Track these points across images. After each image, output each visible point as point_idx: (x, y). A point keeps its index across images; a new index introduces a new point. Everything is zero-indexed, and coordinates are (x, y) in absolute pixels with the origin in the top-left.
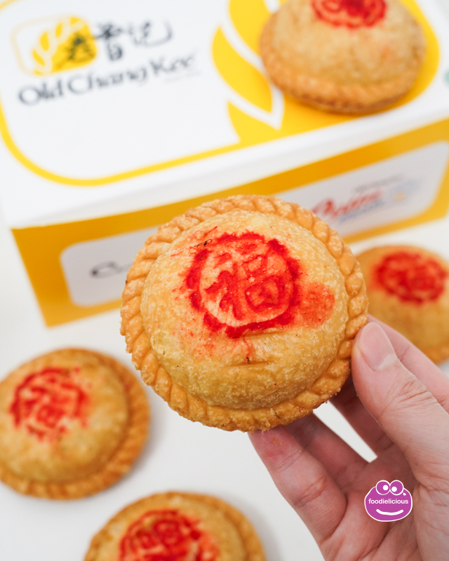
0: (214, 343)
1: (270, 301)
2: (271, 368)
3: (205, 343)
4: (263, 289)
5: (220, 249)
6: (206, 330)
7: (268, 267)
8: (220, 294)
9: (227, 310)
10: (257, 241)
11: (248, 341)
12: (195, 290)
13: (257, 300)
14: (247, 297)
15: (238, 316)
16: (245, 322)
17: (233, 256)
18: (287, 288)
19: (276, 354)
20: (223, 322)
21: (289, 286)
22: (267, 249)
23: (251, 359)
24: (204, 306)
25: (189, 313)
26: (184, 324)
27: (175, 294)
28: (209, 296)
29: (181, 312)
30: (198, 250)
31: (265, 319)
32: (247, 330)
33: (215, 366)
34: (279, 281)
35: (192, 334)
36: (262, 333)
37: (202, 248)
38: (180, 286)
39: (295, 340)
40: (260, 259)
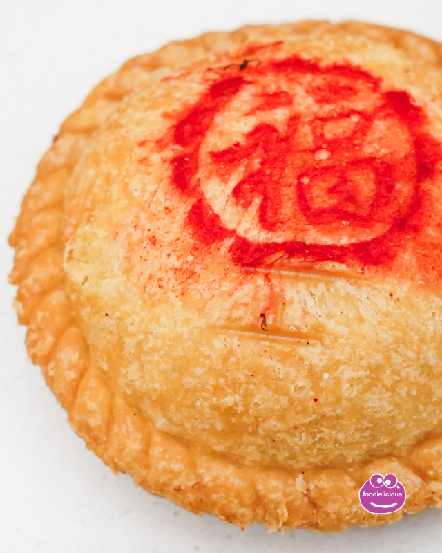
0: (198, 269)
1: (351, 208)
2: (313, 354)
3: (177, 264)
4: (344, 180)
5: (272, 82)
6: (188, 238)
7: (368, 138)
8: (242, 169)
9: (246, 206)
10: (360, 85)
11: (275, 281)
12: (188, 150)
13: (321, 198)
14: (300, 186)
15: (266, 221)
16: (279, 237)
17: (297, 100)
18: (399, 192)
19: (330, 325)
20: (231, 227)
21: (404, 189)
22: (379, 103)
23: (270, 321)
24: (198, 185)
25: (160, 196)
26: (143, 216)
27: (142, 152)
28: (215, 167)
29: (144, 190)
30: (222, 76)
31: (327, 240)
32: (279, 255)
33: (187, 321)
34: (384, 172)
35: (154, 241)
36: (309, 269)
37: (234, 73)
38: (159, 137)
39: (383, 303)
40: (355, 119)
